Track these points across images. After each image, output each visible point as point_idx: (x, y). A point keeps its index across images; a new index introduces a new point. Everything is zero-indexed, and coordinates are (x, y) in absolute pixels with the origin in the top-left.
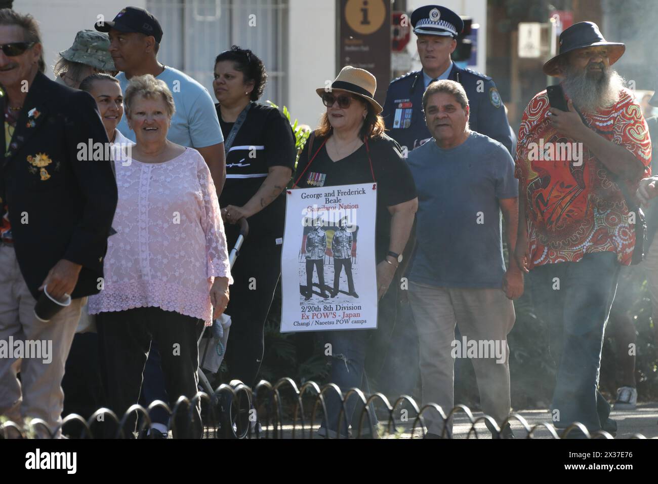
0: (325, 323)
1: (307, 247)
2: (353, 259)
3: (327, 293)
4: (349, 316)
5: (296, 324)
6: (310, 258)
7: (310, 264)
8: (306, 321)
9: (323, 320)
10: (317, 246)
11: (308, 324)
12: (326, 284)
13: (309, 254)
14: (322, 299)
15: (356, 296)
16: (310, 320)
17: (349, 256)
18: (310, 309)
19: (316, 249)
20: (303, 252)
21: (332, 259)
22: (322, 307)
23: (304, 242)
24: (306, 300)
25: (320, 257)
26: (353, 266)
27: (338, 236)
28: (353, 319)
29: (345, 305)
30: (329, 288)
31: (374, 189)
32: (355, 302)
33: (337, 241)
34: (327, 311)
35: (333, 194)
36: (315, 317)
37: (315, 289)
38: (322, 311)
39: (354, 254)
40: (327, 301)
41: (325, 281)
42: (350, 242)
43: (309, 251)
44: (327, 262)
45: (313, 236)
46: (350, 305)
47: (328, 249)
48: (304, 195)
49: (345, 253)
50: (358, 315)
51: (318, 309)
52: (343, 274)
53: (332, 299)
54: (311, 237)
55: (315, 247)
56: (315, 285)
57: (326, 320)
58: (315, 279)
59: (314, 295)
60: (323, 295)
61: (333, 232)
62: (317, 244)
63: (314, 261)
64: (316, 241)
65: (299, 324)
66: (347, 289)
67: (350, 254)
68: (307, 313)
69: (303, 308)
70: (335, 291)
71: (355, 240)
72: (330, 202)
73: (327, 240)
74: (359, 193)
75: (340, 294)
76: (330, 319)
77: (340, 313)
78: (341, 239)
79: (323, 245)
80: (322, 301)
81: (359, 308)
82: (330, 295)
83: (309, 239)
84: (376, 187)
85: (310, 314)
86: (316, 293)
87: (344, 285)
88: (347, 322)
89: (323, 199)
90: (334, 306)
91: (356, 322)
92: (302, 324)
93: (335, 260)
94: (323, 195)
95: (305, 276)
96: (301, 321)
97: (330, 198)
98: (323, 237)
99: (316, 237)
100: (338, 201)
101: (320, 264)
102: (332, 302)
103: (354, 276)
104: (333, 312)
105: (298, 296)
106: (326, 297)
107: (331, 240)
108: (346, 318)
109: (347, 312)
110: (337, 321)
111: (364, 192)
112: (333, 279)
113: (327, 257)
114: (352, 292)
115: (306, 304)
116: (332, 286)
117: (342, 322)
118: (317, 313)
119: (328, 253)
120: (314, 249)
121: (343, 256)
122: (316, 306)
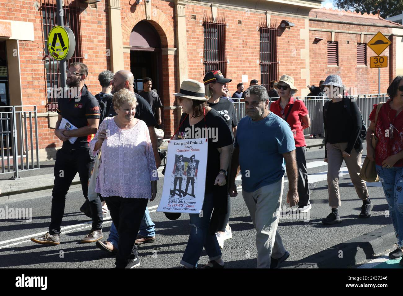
0: (177, 209)
1: (176, 171)
2: (195, 178)
3: (182, 194)
4: (189, 206)
5: (164, 208)
6: (176, 176)
7: (176, 179)
8: (169, 207)
9: (177, 207)
10: (180, 170)
11: (169, 209)
12: (182, 190)
13: (176, 174)
14: (179, 197)
15: (194, 197)
16: (171, 207)
17: (194, 176)
18: (173, 201)
19: (180, 172)
20: (174, 173)
21: (186, 177)
22: (178, 201)
23: (174, 168)
24: (172, 197)
25: (181, 176)
26: (195, 181)
27: (190, 165)
28: (191, 208)
29: (188, 201)
30: (183, 192)
31: (206, 141)
32: (193, 200)
33: (189, 168)
34: (180, 204)
35: (188, 143)
36: (174, 206)
37: (177, 192)
38: (178, 203)
39: (196, 175)
40: (181, 198)
41: (182, 188)
42: (195, 168)
43: (176, 173)
44: (184, 179)
45: (179, 165)
46: (191, 201)
47: (185, 172)
48: (175, 143)
49: (192, 174)
50: (193, 206)
51: (176, 202)
52: (190, 185)
53: (184, 198)
54: (178, 165)
55: (179, 170)
56: (177, 190)
57: (179, 208)
58: (178, 187)
59: (175, 195)
60: (180, 195)
61: (188, 163)
62: (180, 169)
63: (178, 178)
64: (180, 167)
65: (166, 209)
66: (190, 193)
67: (194, 175)
68: (171, 204)
69: (170, 201)
70: (185, 194)
71: (197, 168)
72: (187, 147)
73: (185, 167)
74: (200, 143)
75: (187, 195)
76: (180, 207)
77: (185, 205)
78: (191, 167)
79: (183, 170)
80: (179, 198)
81: (195, 203)
82: (183, 195)
83: (177, 166)
84: (207, 140)
85: (172, 204)
86: (177, 194)
87: (190, 191)
88: (187, 209)
89: (184, 145)
90: (183, 201)
91: (191, 210)
92: (167, 209)
93: (187, 178)
94: (184, 143)
95: (173, 185)
96: (167, 207)
97: (187, 145)
98: (183, 165)
99: (180, 165)
100: (190, 147)
101: (181, 179)
102: (183, 199)
103: (195, 186)
104: (182, 204)
105: (168, 194)
106: (181, 196)
107: (186, 167)
108: (187, 208)
109: (189, 204)
110: (183, 208)
111: (202, 143)
112: (185, 187)
113: (184, 176)
114: (193, 195)
115: (172, 199)
116: (184, 191)
117: (185, 209)
118: (175, 204)
119: (185, 174)
120: (178, 172)
121: (191, 176)
122: (175, 201)
